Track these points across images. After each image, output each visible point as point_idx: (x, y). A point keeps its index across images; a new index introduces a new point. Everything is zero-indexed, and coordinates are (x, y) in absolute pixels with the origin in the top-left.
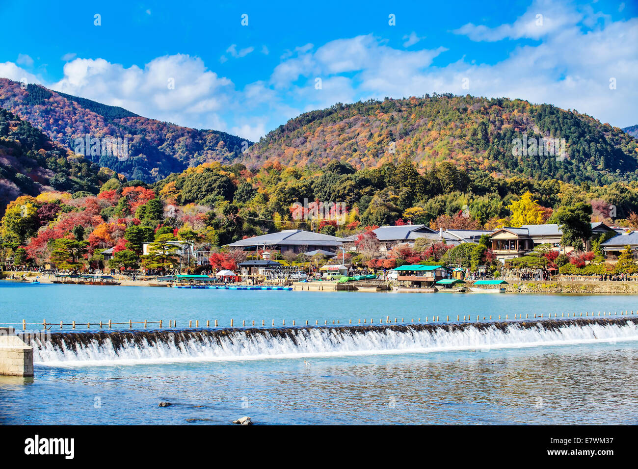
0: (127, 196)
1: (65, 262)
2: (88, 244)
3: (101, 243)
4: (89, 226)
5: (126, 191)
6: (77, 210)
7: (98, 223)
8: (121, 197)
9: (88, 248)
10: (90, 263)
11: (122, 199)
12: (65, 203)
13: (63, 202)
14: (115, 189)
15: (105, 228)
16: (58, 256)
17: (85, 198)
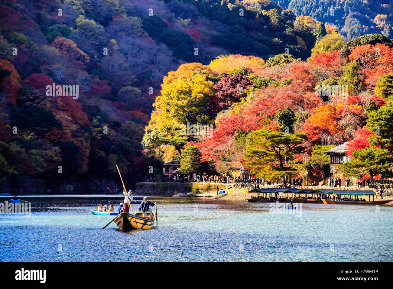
0: (359, 61)
1: (268, 167)
2: (305, 137)
3: (325, 136)
4: (301, 109)
5: (356, 52)
6: (278, 84)
7: (315, 105)
8: (349, 61)
9: (303, 145)
10: (309, 168)
11: (350, 67)
12: (257, 74)
13: (252, 72)
14: (336, 49)
15: (328, 112)
16: (256, 157)
17: (290, 65)
